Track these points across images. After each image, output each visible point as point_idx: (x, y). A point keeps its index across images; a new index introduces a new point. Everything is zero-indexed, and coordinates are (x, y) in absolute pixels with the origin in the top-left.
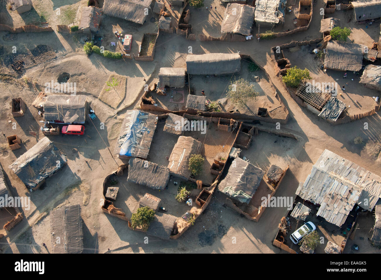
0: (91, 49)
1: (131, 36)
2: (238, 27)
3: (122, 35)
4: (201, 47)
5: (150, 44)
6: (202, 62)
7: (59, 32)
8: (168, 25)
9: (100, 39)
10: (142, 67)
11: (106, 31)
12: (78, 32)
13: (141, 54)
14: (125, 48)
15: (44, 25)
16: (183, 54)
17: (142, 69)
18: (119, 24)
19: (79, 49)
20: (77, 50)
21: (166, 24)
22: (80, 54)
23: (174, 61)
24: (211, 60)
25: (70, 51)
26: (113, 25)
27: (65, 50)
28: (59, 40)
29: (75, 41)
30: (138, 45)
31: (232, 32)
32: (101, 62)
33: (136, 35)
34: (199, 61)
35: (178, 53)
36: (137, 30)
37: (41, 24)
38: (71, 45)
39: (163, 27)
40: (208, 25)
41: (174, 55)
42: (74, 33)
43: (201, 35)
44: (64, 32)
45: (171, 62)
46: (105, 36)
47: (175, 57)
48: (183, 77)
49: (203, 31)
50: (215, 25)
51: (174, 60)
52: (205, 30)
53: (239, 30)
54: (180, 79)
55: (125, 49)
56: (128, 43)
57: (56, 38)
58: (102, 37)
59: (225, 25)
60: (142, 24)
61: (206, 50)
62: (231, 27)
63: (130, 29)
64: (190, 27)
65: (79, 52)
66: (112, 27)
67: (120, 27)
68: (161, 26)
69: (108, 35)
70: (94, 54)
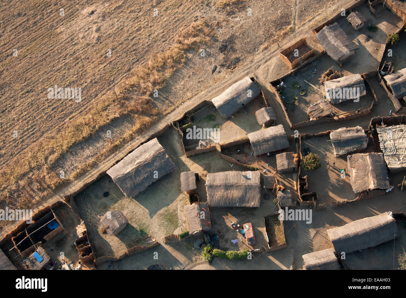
0: (211, 254)
1: (250, 224)
2: (374, 181)
3: (238, 226)
4: (336, 214)
5: (275, 227)
6: (351, 236)
7: (166, 243)
8: (290, 200)
9: (215, 237)
10: (277, 259)
11: (219, 226)
12: (188, 237)
13: (270, 243)
14: (249, 241)
15: (147, 239)
16: (318, 229)
17: (278, 262)
18: (229, 213)
19: (196, 257)
20: (194, 259)
21: (287, 199)
22: (199, 264)
23: (312, 241)
24: (360, 231)
25: (187, 263)
26: (224, 216)
27: (181, 264)
28: (169, 253)
29: (188, 249)
30: (261, 232)
31: (369, 190)
32: (227, 267)
33: (254, 221)
34: (346, 236)
35: (312, 229)
36: (254, 215)
37: (143, 240)
38: (186, 256)
39: (284, 205)
40: (333, 186)
41: (308, 233)
42: (184, 239)
43: (333, 202)
44: (173, 242)
45: (309, 244)
46: (219, 232)
47: (310, 235)
48: (335, 262)
49: (329, 195)
50: (340, 183)
51: (310, 240)
52: (332, 192)
53: (376, 185)
54: (332, 265)
55: (250, 243)
56: (251, 235)
57: (166, 252)
58: (217, 234)
59: (355, 182)
60: (259, 207)
61: (343, 216)
62: (365, 183)
63: (244, 215)
64: (314, 195)
65: (198, 261)
66: (224, 218)
67: (232, 216)
68: (282, 203)
69: (223, 229)
70: (216, 259)
